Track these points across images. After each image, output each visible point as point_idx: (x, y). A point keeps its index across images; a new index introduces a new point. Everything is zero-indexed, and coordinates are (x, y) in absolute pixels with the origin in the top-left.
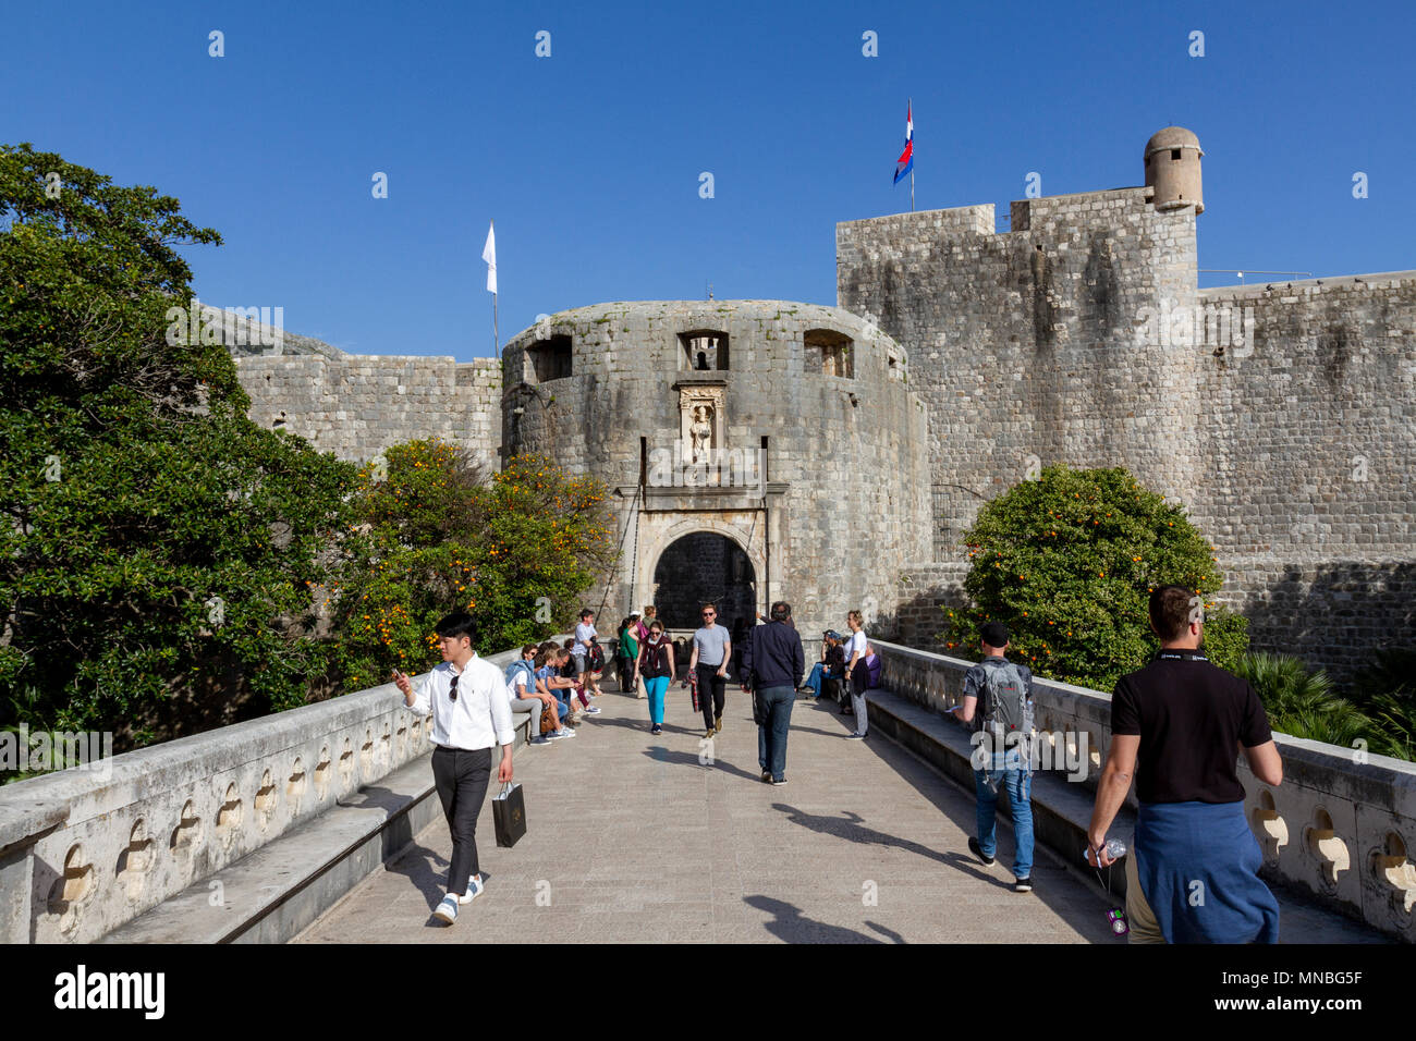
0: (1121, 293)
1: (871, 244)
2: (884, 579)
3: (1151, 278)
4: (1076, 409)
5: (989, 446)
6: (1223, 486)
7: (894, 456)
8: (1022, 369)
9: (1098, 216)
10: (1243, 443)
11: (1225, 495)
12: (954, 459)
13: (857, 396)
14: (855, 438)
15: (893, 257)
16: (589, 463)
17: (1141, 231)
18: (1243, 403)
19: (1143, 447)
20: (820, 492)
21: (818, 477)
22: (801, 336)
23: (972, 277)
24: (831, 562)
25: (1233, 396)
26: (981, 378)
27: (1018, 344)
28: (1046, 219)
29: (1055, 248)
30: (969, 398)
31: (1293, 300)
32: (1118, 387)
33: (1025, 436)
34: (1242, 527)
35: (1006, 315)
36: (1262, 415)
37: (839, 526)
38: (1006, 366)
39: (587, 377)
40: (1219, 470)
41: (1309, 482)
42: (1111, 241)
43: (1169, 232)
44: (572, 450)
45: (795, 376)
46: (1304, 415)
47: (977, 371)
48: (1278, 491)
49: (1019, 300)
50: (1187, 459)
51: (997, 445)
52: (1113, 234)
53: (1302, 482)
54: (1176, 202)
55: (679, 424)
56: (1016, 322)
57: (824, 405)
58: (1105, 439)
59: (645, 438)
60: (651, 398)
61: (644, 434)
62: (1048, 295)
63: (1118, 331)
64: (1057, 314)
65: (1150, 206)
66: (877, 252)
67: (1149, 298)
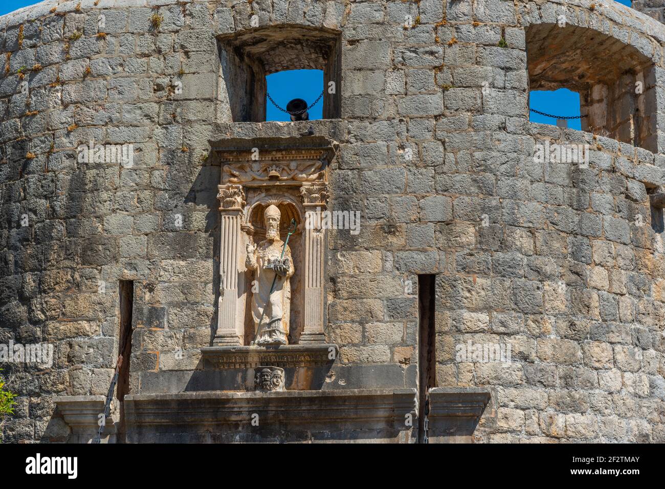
20: (571, 418)
21: (567, 381)
22: (518, 37)
45: (503, 128)
55: (215, 252)
59: (131, 283)
60: (150, 187)
61: (129, 274)
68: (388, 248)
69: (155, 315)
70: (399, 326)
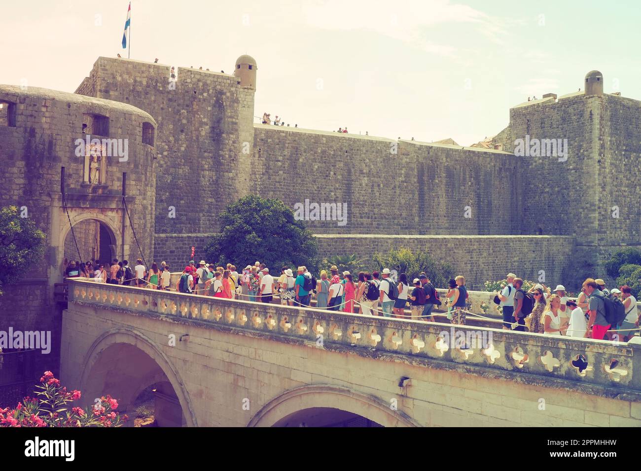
0: (226, 119)
3: (238, 116)
4: (206, 167)
5: (169, 179)
8: (185, 145)
9: (220, 85)
10: (265, 187)
13: (155, 156)
15: (128, 81)
16: (28, 179)
17: (235, 95)
18: (266, 172)
19: (231, 186)
20: (144, 201)
21: (144, 195)
22: (142, 124)
25: (263, 169)
26: (167, 147)
27: (184, 134)
28: (199, 80)
29: (202, 94)
30: (161, 155)
31: (284, 134)
32: (222, 159)
33: (185, 176)
35: (179, 120)
36: (272, 177)
38: (178, 143)
39: (28, 129)
42: (224, 97)
43: (245, 98)
44: (15, 170)
45: (138, 144)
46: (284, 179)
47: (165, 143)
49: (186, 114)
51: (172, 178)
52: (224, 94)
54: (249, 87)
56: (184, 124)
57: (147, 159)
58: (217, 181)
59: (64, 167)
60: (68, 146)
62: (198, 115)
63: (224, 135)
64: (202, 124)
65: (239, 86)
66: (120, 76)
67: (236, 123)
68: (118, 166)
69: (70, 176)
70: (119, 183)
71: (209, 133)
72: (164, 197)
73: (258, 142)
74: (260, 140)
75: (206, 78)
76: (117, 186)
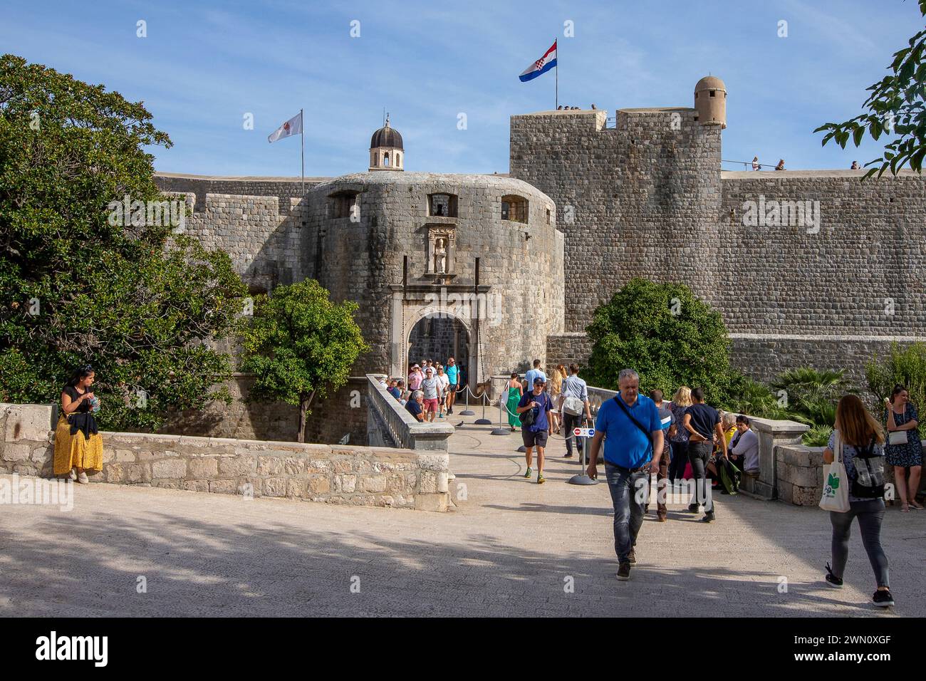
0: (679, 173)
1: (532, 131)
2: (540, 342)
3: (696, 166)
5: (599, 261)
6: (730, 290)
7: (547, 269)
8: (620, 215)
9: (668, 126)
10: (742, 266)
11: (731, 295)
12: (578, 268)
13: (529, 235)
14: (527, 259)
15: (545, 140)
16: (371, 270)
17: (691, 137)
18: (743, 242)
19: (687, 266)
20: (508, 291)
21: (507, 283)
22: (500, 199)
23: (593, 156)
24: (513, 332)
25: (738, 238)
26: (596, 219)
27: (618, 199)
28: (637, 125)
29: (642, 143)
32: (674, 229)
33: (621, 256)
34: (740, 314)
35: (612, 182)
36: (753, 250)
37: (518, 311)
38: (611, 212)
39: (371, 219)
40: (728, 280)
41: (776, 290)
42: (674, 142)
43: (707, 139)
44: (360, 262)
45: (496, 222)
46: (774, 251)
47: (593, 214)
48: (759, 294)
49: (620, 173)
50: (711, 273)
51: (604, 260)
52: (676, 137)
53: (772, 289)
54: (712, 122)
55: (427, 249)
56: (618, 186)
57: (512, 240)
58: (666, 260)
59: (407, 256)
60: (411, 232)
61: (406, 254)
62: (637, 171)
63: (676, 195)
64: (642, 183)
65: (697, 123)
66: (535, 136)
67: (694, 177)
68: (469, 251)
69: (413, 265)
70: (471, 270)
71: (655, 195)
72: (593, 286)
73: (730, 200)
74: (732, 196)
75: (648, 119)
76: (468, 274)
